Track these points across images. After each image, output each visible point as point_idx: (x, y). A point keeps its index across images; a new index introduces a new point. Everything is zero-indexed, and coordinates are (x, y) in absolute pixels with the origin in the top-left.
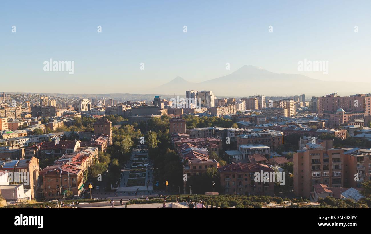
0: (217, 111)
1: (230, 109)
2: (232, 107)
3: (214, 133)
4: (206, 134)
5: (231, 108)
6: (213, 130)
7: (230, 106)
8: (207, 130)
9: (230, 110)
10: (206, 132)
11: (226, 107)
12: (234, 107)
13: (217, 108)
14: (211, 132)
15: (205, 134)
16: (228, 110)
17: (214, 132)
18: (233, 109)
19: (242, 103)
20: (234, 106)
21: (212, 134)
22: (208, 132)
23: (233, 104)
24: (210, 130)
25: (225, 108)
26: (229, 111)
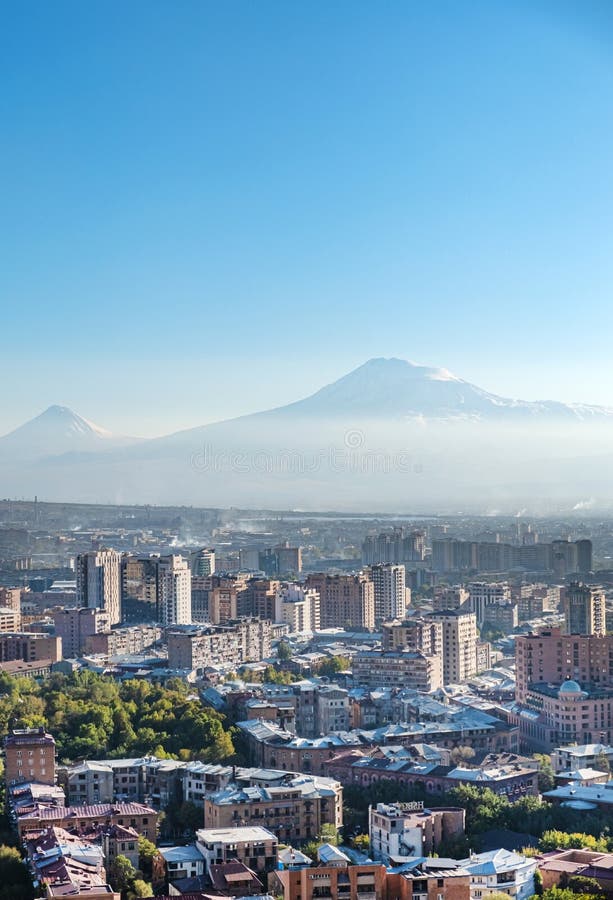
0: (194, 650)
1: (247, 636)
2: (254, 628)
3: (145, 779)
4: (120, 781)
5: (251, 633)
6: (141, 767)
7: (248, 627)
8: (124, 770)
9: (244, 642)
10: (120, 776)
11: (231, 631)
12: (261, 628)
13: (193, 639)
14: (136, 775)
15: (116, 781)
16: (235, 645)
17: (144, 774)
18: (257, 640)
19: (304, 600)
20: (261, 625)
21: (137, 779)
22: (127, 775)
23: (257, 618)
24: (132, 769)
25: (225, 637)
26: (243, 646)
